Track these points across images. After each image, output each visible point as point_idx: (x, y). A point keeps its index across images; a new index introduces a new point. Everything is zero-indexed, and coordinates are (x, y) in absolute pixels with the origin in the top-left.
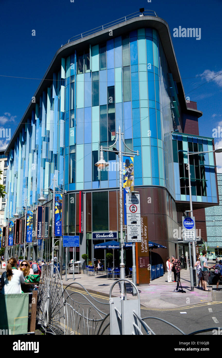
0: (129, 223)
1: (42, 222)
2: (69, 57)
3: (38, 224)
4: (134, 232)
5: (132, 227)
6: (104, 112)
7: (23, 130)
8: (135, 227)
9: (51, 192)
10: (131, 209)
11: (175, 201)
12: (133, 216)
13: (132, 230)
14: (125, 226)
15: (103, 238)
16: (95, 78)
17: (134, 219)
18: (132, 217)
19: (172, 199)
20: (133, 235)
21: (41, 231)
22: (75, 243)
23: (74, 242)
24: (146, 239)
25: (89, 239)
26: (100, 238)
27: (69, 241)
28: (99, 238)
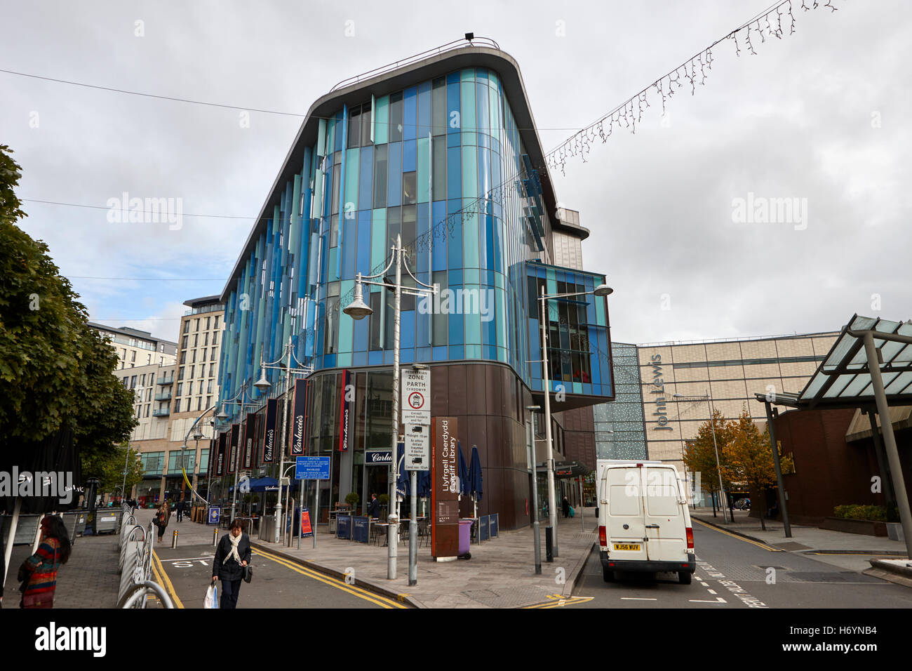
0: (408, 430)
1: (276, 431)
2: (334, 118)
3: (267, 433)
4: (418, 450)
5: (413, 438)
6: (394, 221)
7: (252, 256)
8: (419, 438)
9: (283, 370)
10: (412, 401)
11: (530, 391)
12: (416, 415)
13: (413, 444)
14: (402, 436)
15: (386, 461)
16: (380, 158)
17: (417, 422)
18: (412, 419)
19: (524, 387)
20: (415, 455)
21: (273, 447)
22: (321, 471)
23: (319, 470)
24: (452, 464)
25: (359, 463)
26: (379, 461)
27: (309, 468)
28: (377, 461)
